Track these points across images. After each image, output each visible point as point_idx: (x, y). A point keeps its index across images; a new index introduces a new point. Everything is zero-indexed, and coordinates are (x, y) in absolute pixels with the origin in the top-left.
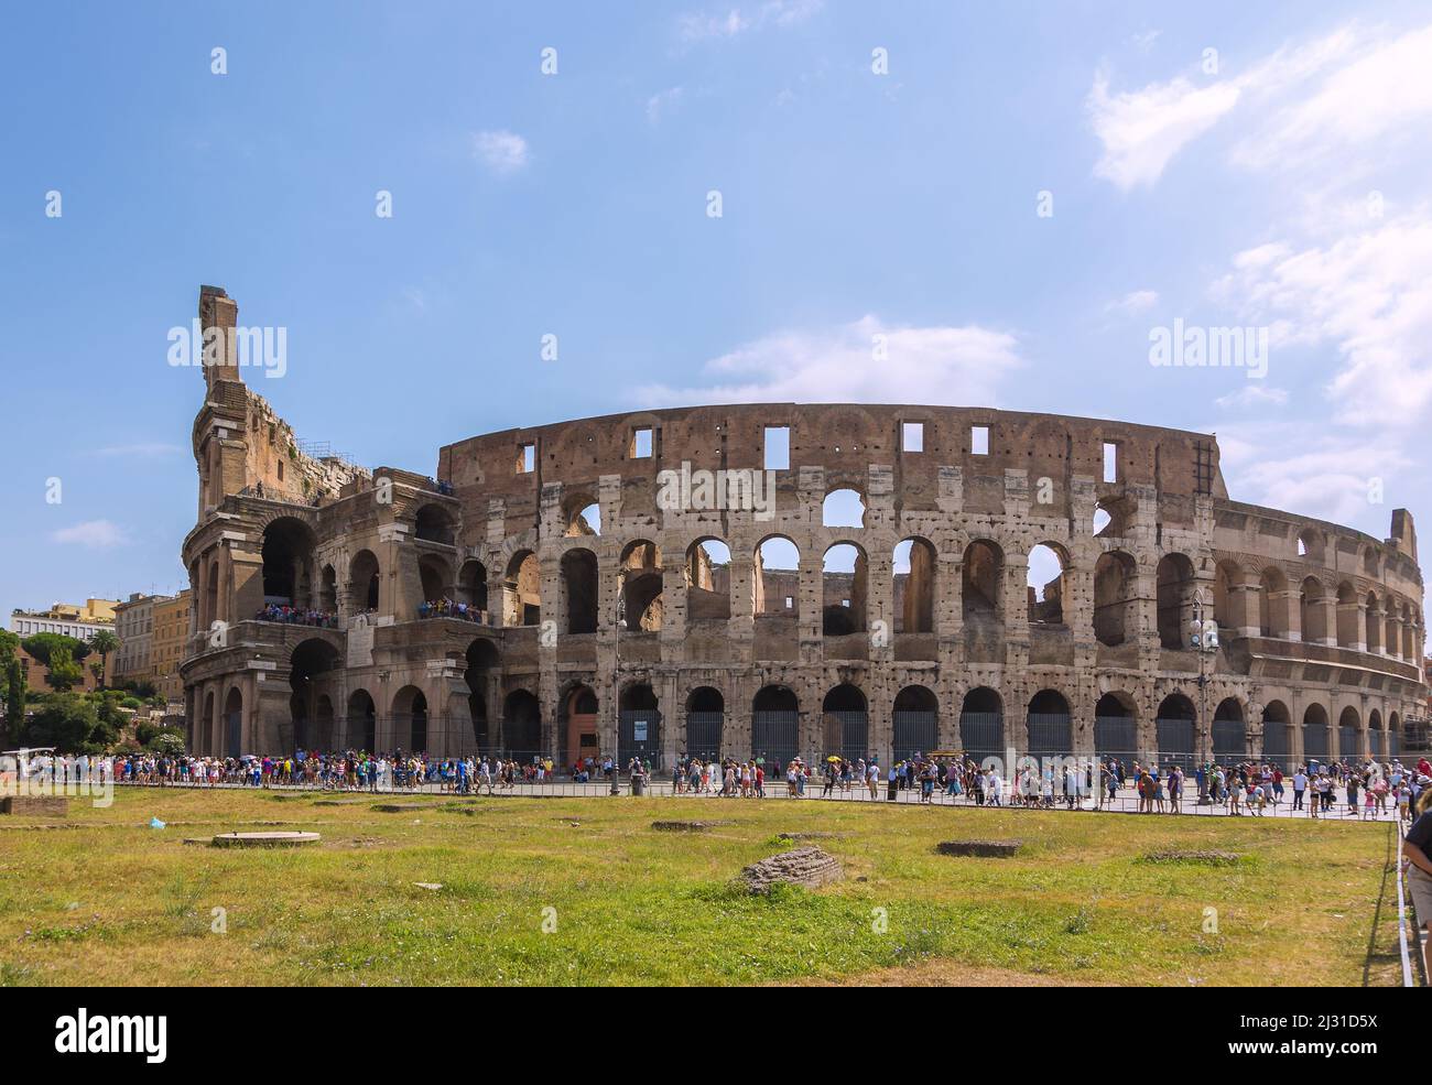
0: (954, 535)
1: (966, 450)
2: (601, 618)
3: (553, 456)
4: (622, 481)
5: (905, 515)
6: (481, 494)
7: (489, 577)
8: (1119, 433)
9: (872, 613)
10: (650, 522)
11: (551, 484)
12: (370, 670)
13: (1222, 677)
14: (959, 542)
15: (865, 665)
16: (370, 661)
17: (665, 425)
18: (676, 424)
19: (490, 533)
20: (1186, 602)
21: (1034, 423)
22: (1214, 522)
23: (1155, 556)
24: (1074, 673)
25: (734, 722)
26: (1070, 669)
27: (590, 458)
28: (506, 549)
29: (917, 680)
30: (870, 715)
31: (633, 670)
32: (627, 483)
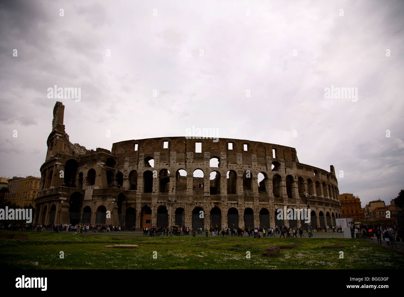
0: (241, 170)
1: (243, 149)
2: (153, 189)
3: (142, 147)
4: (160, 154)
5: (229, 165)
6: (123, 156)
7: (124, 177)
8: (276, 147)
9: (222, 189)
10: (167, 164)
11: (142, 154)
12: (91, 201)
13: (302, 205)
14: (242, 171)
15: (221, 202)
16: (91, 198)
17: (171, 141)
18: (174, 141)
19: (125, 166)
20: (292, 187)
21: (257, 144)
22: (297, 168)
23: (285, 175)
24: (269, 204)
25: (188, 217)
26: (268, 203)
27: (152, 148)
28: (129, 170)
29: (233, 206)
30: (222, 215)
31: (161, 203)
32: (161, 154)
